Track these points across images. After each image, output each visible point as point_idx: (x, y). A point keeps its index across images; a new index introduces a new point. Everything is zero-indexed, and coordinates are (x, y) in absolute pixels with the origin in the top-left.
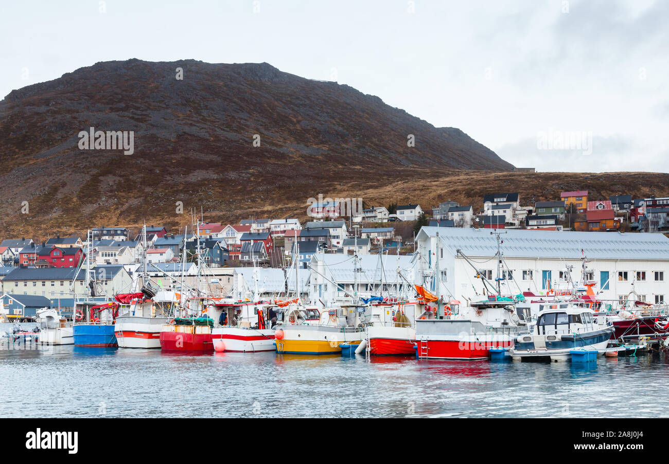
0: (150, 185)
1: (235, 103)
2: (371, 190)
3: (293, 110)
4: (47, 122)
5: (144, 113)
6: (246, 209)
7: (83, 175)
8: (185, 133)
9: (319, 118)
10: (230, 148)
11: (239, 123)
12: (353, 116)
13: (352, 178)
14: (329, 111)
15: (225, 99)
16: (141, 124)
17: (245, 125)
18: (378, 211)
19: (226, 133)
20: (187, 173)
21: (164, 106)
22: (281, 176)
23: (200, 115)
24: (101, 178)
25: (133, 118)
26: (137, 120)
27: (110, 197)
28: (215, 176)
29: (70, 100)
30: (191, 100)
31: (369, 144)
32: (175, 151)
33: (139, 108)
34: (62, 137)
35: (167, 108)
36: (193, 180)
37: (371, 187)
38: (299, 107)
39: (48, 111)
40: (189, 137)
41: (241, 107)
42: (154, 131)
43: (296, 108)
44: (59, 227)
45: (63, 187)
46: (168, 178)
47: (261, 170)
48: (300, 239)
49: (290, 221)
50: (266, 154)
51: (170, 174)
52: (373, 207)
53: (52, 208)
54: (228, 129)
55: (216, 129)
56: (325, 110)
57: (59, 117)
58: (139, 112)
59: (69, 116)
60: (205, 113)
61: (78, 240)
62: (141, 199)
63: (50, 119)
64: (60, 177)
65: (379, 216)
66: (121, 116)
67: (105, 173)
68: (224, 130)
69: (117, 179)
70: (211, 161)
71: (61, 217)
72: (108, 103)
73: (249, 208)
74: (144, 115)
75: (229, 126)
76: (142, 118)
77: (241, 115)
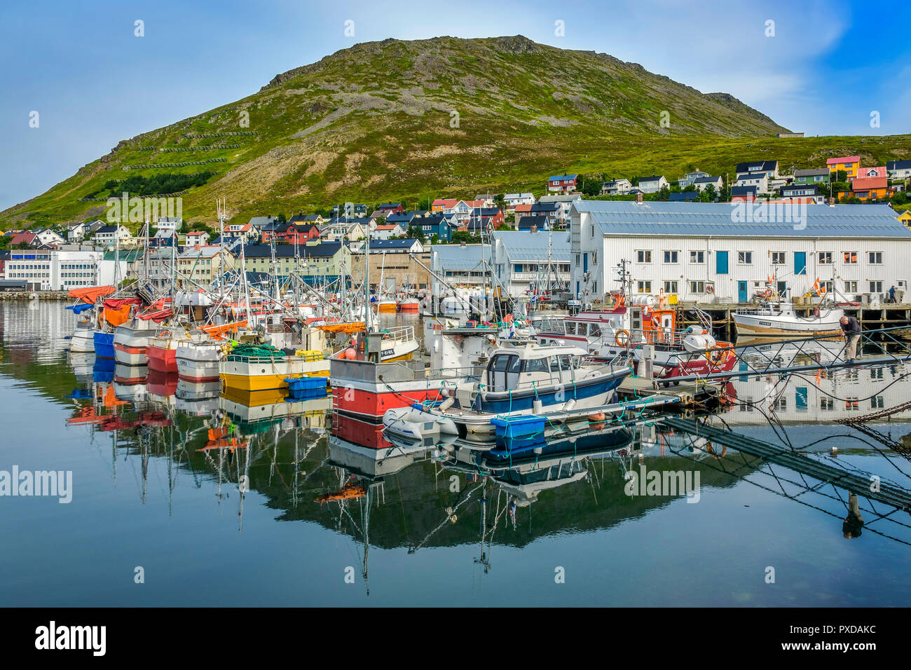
0: (393, 162)
1: (486, 77)
2: (617, 162)
3: (546, 82)
4: (305, 103)
5: (396, 91)
6: (485, 183)
7: (332, 153)
8: (433, 109)
9: (572, 89)
10: (477, 122)
11: (490, 97)
12: (609, 85)
13: (599, 149)
14: (584, 81)
15: (476, 74)
16: (391, 102)
17: (496, 99)
18: (619, 183)
19: (475, 107)
20: (431, 149)
21: (416, 83)
22: (526, 149)
23: (450, 90)
24: (347, 156)
25: (384, 96)
26: (389, 98)
27: (355, 174)
28: (458, 151)
29: (327, 81)
30: (443, 76)
31: (625, 113)
32: (421, 127)
33: (392, 86)
34: (317, 118)
35: (418, 86)
36: (436, 156)
37: (618, 158)
38: (552, 78)
39: (306, 93)
40: (437, 113)
41: (493, 81)
42: (404, 108)
43: (549, 80)
44: (305, 205)
45: (312, 165)
46: (412, 154)
47: (505, 143)
48: (531, 214)
49: (523, 195)
50: (514, 127)
51: (415, 150)
52: (614, 179)
53: (299, 186)
54: (477, 104)
55: (465, 104)
56: (579, 81)
57: (316, 98)
58: (391, 91)
59: (325, 97)
60: (455, 89)
61: (319, 217)
62: (383, 176)
63: (308, 101)
64: (309, 156)
65: (620, 189)
66: (373, 95)
67: (351, 151)
68: (472, 105)
69: (363, 156)
70: (456, 136)
71: (308, 194)
72: (361, 83)
73: (488, 182)
74: (396, 93)
75: (478, 101)
76: (393, 97)
77: (492, 89)
